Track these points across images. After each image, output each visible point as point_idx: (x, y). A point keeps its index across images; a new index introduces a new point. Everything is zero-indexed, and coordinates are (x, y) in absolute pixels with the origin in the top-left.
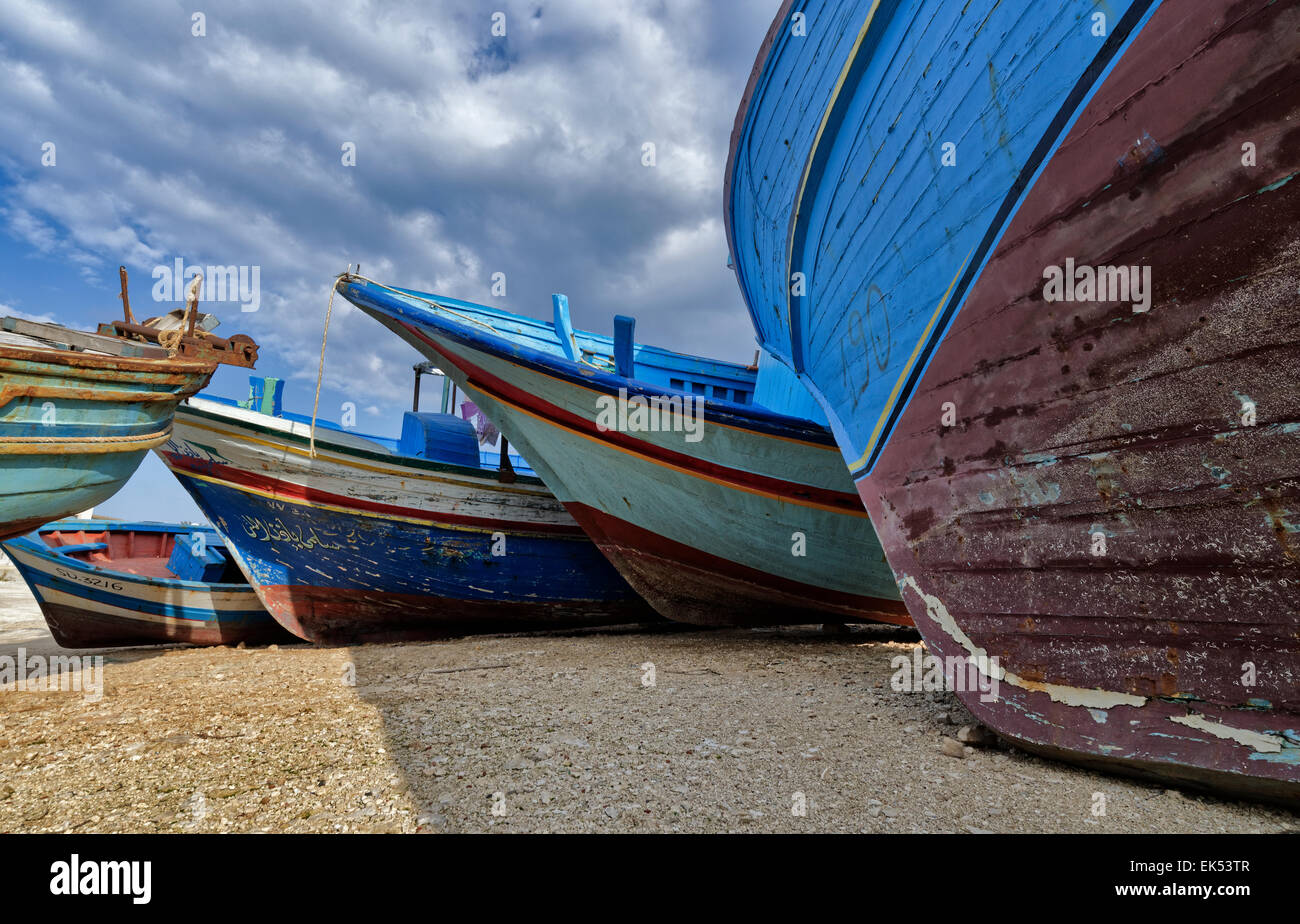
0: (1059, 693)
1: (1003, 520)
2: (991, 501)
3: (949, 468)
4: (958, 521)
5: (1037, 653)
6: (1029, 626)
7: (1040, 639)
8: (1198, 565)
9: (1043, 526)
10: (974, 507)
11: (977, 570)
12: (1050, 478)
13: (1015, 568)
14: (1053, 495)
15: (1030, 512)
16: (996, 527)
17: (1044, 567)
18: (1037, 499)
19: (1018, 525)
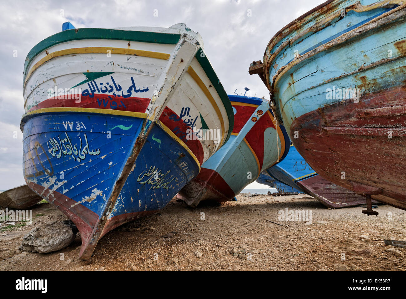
0: (336, 203)
1: (330, 189)
2: (328, 188)
3: (322, 184)
4: (323, 189)
5: (334, 200)
6: (333, 198)
7: (334, 199)
8: (343, 194)
9: (333, 190)
10: (325, 188)
11: (326, 194)
12: (335, 187)
13: (331, 194)
14: (335, 188)
15: (332, 189)
16: (328, 190)
17: (333, 194)
18: (333, 188)
19: (331, 190)
